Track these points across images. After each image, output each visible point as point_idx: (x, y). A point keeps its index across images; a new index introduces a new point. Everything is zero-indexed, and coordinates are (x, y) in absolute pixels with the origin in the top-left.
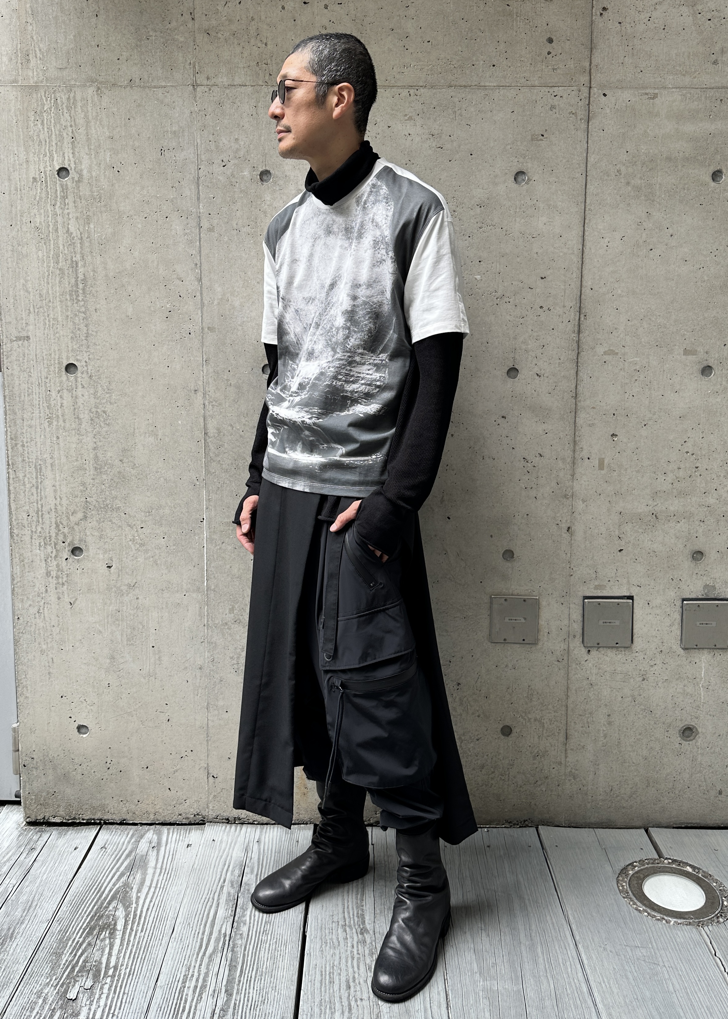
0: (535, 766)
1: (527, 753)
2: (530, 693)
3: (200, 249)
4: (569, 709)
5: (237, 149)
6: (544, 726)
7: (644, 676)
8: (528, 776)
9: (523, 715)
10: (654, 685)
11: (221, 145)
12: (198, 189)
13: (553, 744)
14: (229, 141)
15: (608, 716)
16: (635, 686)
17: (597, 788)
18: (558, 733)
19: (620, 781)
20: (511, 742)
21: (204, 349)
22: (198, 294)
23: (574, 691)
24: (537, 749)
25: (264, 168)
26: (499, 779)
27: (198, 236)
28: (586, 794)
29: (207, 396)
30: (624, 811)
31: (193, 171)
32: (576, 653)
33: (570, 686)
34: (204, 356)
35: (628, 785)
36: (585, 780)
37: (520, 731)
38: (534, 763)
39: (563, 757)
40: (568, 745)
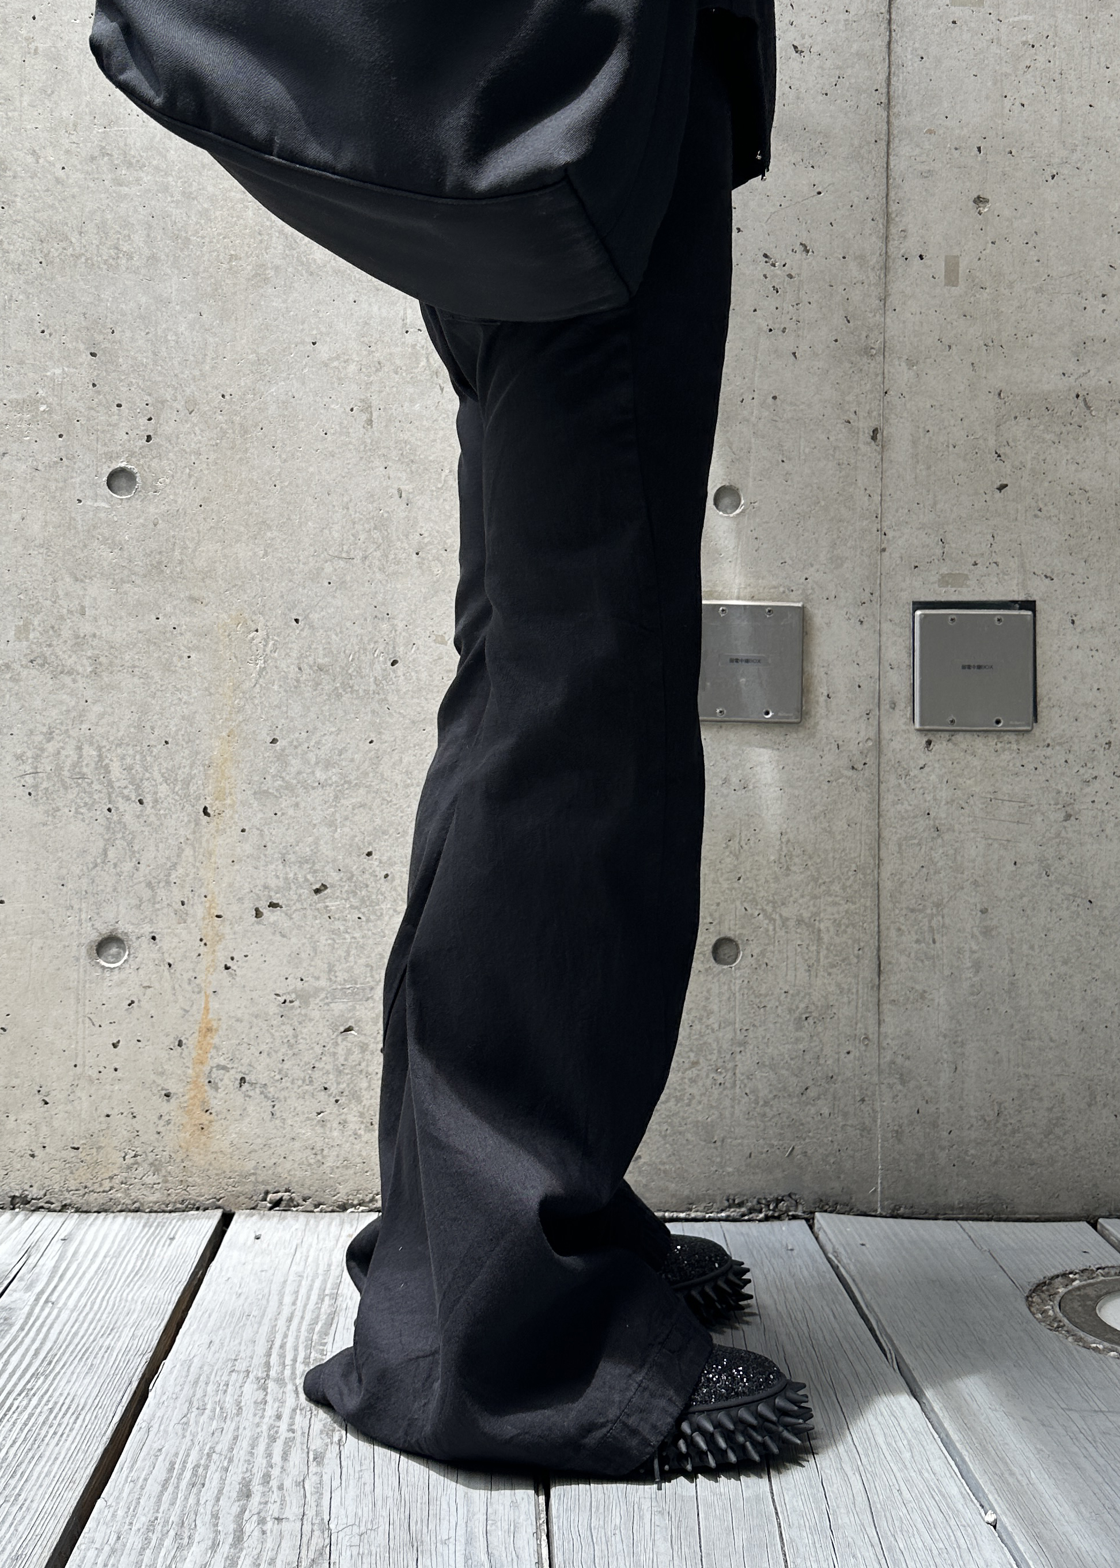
0: (801, 1047)
1: (779, 1011)
2: (785, 850)
4: (885, 893)
6: (819, 939)
7: (1068, 809)
8: (784, 1072)
9: (769, 909)
10: (1096, 830)
13: (846, 987)
15: (981, 911)
16: (1048, 834)
17: (961, 1108)
18: (858, 957)
19: (1019, 1091)
20: (738, 982)
23: (893, 847)
24: (806, 1000)
26: (709, 1082)
28: (935, 1125)
30: (1033, 1173)
32: (899, 747)
33: (885, 834)
35: (1041, 1100)
36: (930, 1084)
37: (763, 953)
38: (798, 1040)
39: (872, 1021)
40: (883, 991)
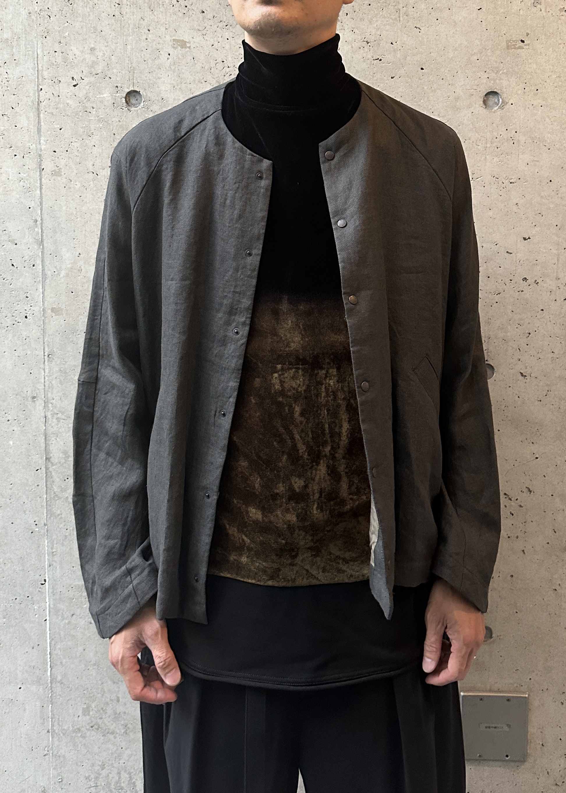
3: (42, 200)
5: (93, 62)
11: (71, 57)
12: (39, 117)
14: (82, 52)
21: (46, 339)
22: (39, 262)
25: (131, 89)
27: (39, 182)
29: (50, 405)
31: (32, 92)
34: (46, 349)
